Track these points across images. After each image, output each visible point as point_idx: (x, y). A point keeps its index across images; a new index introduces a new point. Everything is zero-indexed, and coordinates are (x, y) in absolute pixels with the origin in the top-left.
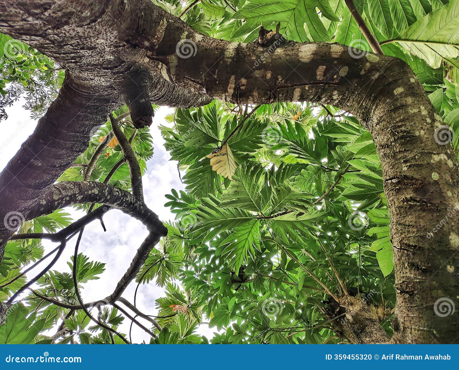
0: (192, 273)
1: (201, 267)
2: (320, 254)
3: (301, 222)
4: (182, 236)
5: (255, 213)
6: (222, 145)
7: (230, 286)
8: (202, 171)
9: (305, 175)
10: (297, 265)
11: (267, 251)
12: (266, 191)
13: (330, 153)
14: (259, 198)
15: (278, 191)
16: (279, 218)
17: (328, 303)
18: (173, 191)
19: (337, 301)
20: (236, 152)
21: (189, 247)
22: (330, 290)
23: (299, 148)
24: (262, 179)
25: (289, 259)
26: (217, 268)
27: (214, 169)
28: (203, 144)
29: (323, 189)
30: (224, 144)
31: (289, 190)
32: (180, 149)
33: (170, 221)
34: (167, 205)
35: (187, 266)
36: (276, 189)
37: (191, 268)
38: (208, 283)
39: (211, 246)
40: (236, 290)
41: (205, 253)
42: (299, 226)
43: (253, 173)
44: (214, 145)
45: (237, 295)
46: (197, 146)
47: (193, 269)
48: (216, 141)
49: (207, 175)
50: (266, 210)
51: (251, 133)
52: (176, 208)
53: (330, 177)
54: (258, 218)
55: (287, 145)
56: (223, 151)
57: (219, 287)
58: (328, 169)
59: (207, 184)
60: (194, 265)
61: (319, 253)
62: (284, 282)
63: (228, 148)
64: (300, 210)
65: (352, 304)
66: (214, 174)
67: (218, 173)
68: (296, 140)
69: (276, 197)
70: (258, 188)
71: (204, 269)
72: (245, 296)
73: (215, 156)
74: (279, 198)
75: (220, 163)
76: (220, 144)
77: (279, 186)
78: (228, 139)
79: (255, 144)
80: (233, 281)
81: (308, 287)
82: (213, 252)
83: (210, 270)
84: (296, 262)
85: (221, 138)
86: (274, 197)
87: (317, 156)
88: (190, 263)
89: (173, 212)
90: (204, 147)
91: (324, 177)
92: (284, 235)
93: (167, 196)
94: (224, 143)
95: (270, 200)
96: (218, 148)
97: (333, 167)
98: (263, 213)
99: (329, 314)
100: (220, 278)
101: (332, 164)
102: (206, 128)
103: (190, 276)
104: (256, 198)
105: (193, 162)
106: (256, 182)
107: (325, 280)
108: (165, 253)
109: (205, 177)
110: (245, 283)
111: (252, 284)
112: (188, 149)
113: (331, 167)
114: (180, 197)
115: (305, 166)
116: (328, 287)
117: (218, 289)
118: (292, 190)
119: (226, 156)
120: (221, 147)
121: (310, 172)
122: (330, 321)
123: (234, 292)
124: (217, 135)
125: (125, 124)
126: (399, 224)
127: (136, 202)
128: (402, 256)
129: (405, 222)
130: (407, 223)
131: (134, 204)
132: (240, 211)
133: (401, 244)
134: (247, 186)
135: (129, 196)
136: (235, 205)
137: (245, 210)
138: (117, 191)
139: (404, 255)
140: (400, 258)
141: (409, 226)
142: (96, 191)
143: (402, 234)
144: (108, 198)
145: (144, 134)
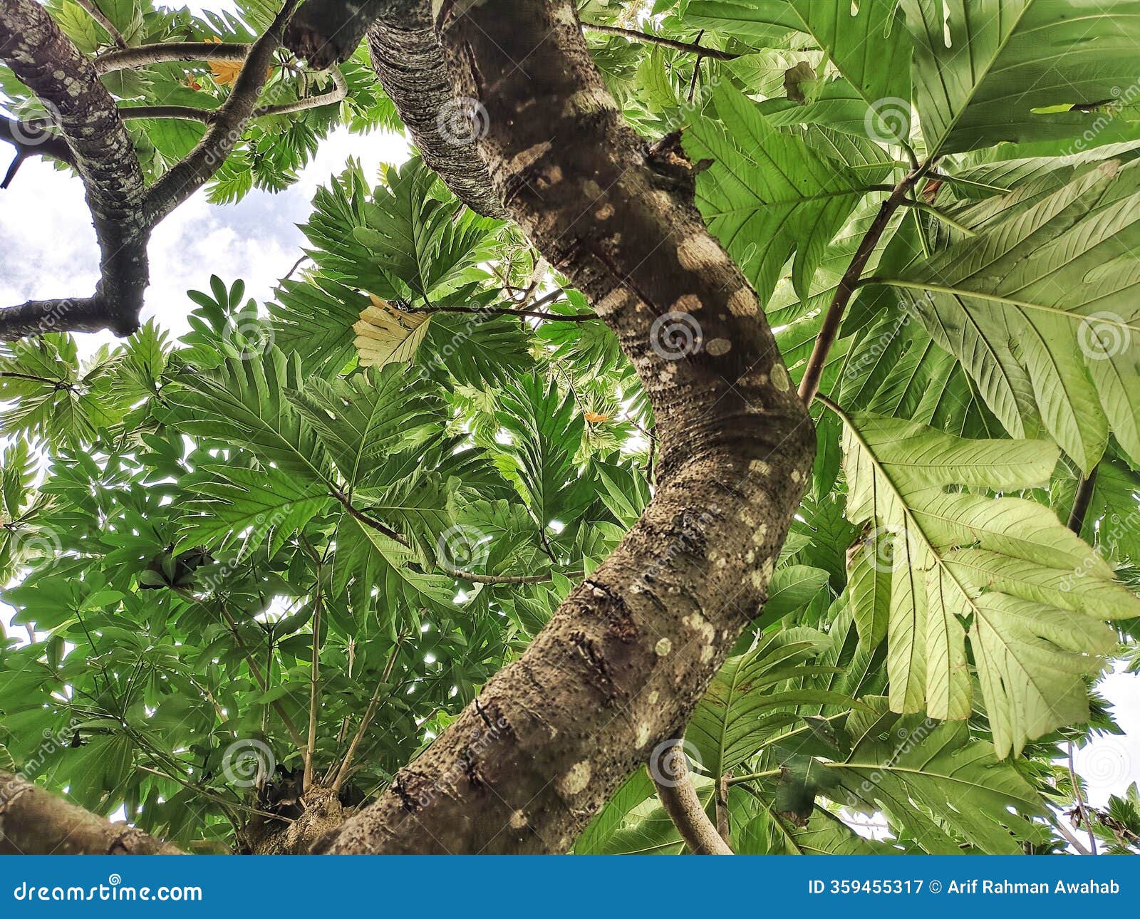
0: (92, 469)
1: (123, 476)
2: (371, 674)
3: (400, 581)
4: (158, 385)
5: (340, 480)
6: (421, 309)
7: (136, 567)
8: (333, 310)
9: (498, 514)
10: (307, 656)
11: (283, 574)
12: (404, 463)
13: (577, 524)
14: (378, 461)
15: (422, 483)
16: (371, 532)
17: (286, 775)
18: (239, 286)
19: (305, 785)
20: (432, 346)
21: (149, 419)
22: (314, 757)
23: (539, 459)
24: (418, 436)
25: (308, 628)
26: (153, 509)
27: (359, 327)
28: (390, 268)
29: (500, 565)
30: (427, 311)
31: (441, 501)
32: (339, 228)
33: (166, 333)
34: (193, 295)
35: (98, 447)
36: (423, 476)
37: (100, 459)
38: (100, 520)
39: (190, 461)
40: (142, 586)
41: (165, 459)
42: (390, 583)
43: (417, 404)
44: (406, 293)
45: (132, 601)
46: (375, 257)
47: (103, 467)
48: (418, 291)
49: (334, 327)
50: (366, 498)
51: (492, 347)
52: (206, 321)
53: (534, 562)
54: (335, 494)
55: (526, 433)
56: (411, 319)
57: (113, 548)
58: (546, 545)
59: (315, 340)
60: (113, 462)
61: (370, 672)
62: (249, 660)
63: (424, 327)
64: (421, 559)
65: (323, 815)
66: (346, 338)
67: (357, 342)
68: (549, 442)
69: (407, 492)
70: (396, 441)
71: (125, 487)
72: (148, 613)
73: (387, 309)
74: (411, 499)
75: (380, 331)
76: (419, 303)
77: (432, 476)
78: (443, 309)
79: (478, 373)
80: (156, 565)
81: (283, 714)
82: (180, 472)
83: (134, 500)
84: (312, 647)
85: (433, 297)
86: (403, 487)
87: (552, 507)
88: (111, 449)
89: (192, 320)
90: (387, 274)
91: (524, 551)
92: (347, 571)
93: (216, 282)
94: (429, 309)
95: (391, 488)
96: (409, 306)
97: (557, 552)
98: (355, 494)
99: (262, 796)
100: (135, 533)
101: (561, 547)
102: (428, 247)
103: (83, 471)
104: (372, 454)
105: (337, 277)
106: (404, 427)
107: (327, 731)
108: (86, 380)
109: (329, 326)
110: (173, 593)
111: (186, 607)
112: (353, 244)
113: (556, 550)
114: (238, 310)
115: (515, 498)
116: (316, 746)
117: (107, 548)
118: (447, 505)
119: (405, 331)
120: (416, 310)
121: (513, 518)
122: (252, 810)
123: (135, 588)
124: (433, 281)
125: (294, 74)
126: (526, 670)
127: (135, 208)
128: (470, 725)
129: (539, 673)
130: (538, 678)
131: (127, 206)
132: (318, 445)
133: (490, 703)
134: (381, 415)
135: (132, 180)
136: (319, 423)
137: (327, 455)
138: (119, 142)
139: (474, 728)
140: (462, 728)
141: (537, 684)
142: (75, 88)
143: (511, 688)
144: (87, 131)
145: (307, 131)
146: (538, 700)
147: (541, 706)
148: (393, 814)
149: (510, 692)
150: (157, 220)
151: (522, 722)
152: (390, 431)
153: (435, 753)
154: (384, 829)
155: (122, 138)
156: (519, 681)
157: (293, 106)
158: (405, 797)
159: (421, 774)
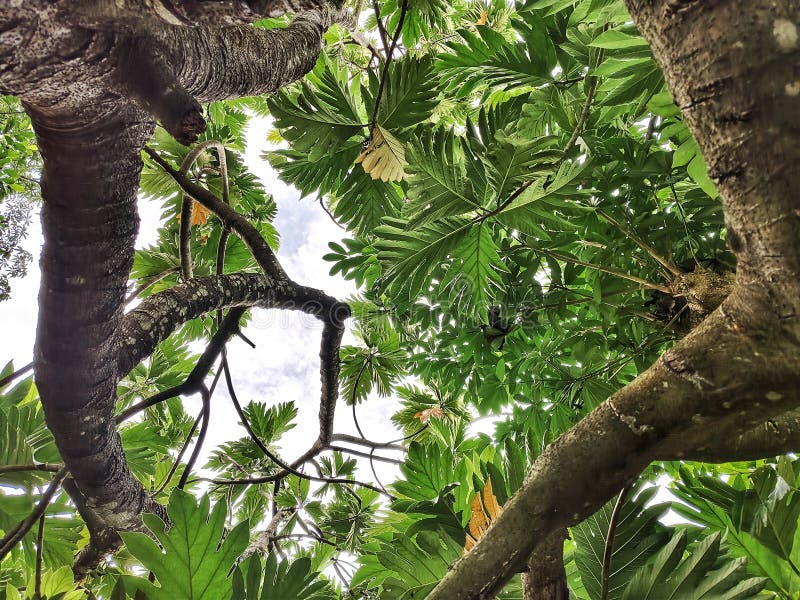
0: (421, 356)
1: (432, 341)
2: (611, 233)
3: (556, 195)
4: (382, 309)
5: (473, 215)
6: (371, 132)
7: (488, 349)
8: (359, 191)
9: (532, 114)
10: (581, 269)
11: (522, 269)
12: (475, 169)
13: (560, 52)
14: (468, 185)
15: (492, 159)
16: (514, 205)
17: (653, 302)
18: (332, 245)
20: (399, 130)
21: (402, 318)
22: (650, 281)
23: (501, 71)
24: (459, 156)
25: (563, 265)
26: (455, 332)
27: (374, 176)
28: (339, 145)
29: (570, 120)
30: (374, 127)
31: (510, 148)
32: (307, 172)
33: (352, 296)
34: (333, 272)
35: (410, 350)
36: (489, 157)
37: (418, 350)
38: (453, 360)
39: (433, 302)
40: (500, 349)
41: (427, 317)
42: (554, 202)
43: (438, 148)
44: (357, 139)
45: (506, 358)
46: (329, 154)
47: (422, 350)
48: (358, 130)
49: (371, 194)
50: (491, 202)
51: (409, 85)
52: (351, 270)
53: (577, 95)
54: (482, 220)
55: (480, 77)
56: (377, 139)
57: (472, 358)
58: (567, 82)
59: (377, 208)
60: (421, 343)
61: (608, 233)
62: (569, 304)
63: (384, 131)
64: (544, 174)
65: (692, 285)
66: (380, 187)
67: (384, 180)
68: (492, 58)
69: (495, 171)
70: (458, 169)
71: (437, 342)
72: (517, 351)
73: (367, 154)
74: (501, 170)
75: (381, 162)
76: (367, 131)
77: (490, 150)
78: (375, 116)
79: (426, 105)
80: (490, 338)
81: (611, 294)
82: (439, 310)
83: (447, 339)
84: (576, 264)
85: (365, 121)
86: (491, 173)
87: (539, 69)
88: (413, 343)
89: (349, 277)
90: (343, 149)
91: (566, 99)
92: (535, 227)
93: (327, 258)
94: (373, 125)
95: (489, 183)
96: (367, 139)
97: (576, 74)
98: (486, 207)
99: (660, 318)
100: (466, 344)
101: (573, 71)
102: (330, 115)
103: (421, 361)
104: (463, 189)
105: (338, 183)
106: (451, 160)
107: (636, 271)
108: (370, 346)
109: (369, 197)
110: (510, 334)
111: (521, 331)
112: (319, 165)
113: (573, 76)
114: (347, 250)
115: (524, 98)
116: (644, 279)
117: (471, 361)
118: (514, 144)
119: (384, 146)
120: (372, 135)
121: (538, 103)
122: (667, 327)
123: (499, 354)
124: (354, 117)
125: (204, 175)
126: (677, 62)
127: (276, 284)
128: (700, 115)
129: (685, 51)
130: (689, 52)
131: (274, 288)
132: (446, 222)
133: (691, 96)
134: (438, 174)
135: (259, 279)
136: (432, 216)
137: (453, 217)
138: (237, 279)
139: (704, 112)
140: (699, 121)
141: (694, 53)
142: (203, 292)
143: (686, 77)
144: (228, 294)
145: (241, 178)
146: (707, 54)
147: (712, 53)
148: (739, 185)
149: (690, 78)
150: (284, 274)
151: (718, 71)
152: (450, 171)
153: (709, 147)
154: (746, 194)
155: (235, 277)
156: (684, 70)
157: (225, 181)
158: (730, 174)
159: (718, 160)
